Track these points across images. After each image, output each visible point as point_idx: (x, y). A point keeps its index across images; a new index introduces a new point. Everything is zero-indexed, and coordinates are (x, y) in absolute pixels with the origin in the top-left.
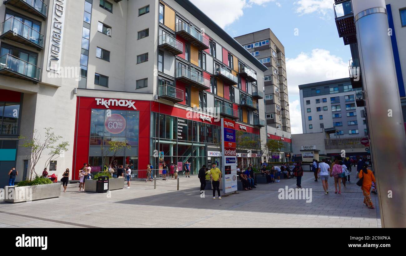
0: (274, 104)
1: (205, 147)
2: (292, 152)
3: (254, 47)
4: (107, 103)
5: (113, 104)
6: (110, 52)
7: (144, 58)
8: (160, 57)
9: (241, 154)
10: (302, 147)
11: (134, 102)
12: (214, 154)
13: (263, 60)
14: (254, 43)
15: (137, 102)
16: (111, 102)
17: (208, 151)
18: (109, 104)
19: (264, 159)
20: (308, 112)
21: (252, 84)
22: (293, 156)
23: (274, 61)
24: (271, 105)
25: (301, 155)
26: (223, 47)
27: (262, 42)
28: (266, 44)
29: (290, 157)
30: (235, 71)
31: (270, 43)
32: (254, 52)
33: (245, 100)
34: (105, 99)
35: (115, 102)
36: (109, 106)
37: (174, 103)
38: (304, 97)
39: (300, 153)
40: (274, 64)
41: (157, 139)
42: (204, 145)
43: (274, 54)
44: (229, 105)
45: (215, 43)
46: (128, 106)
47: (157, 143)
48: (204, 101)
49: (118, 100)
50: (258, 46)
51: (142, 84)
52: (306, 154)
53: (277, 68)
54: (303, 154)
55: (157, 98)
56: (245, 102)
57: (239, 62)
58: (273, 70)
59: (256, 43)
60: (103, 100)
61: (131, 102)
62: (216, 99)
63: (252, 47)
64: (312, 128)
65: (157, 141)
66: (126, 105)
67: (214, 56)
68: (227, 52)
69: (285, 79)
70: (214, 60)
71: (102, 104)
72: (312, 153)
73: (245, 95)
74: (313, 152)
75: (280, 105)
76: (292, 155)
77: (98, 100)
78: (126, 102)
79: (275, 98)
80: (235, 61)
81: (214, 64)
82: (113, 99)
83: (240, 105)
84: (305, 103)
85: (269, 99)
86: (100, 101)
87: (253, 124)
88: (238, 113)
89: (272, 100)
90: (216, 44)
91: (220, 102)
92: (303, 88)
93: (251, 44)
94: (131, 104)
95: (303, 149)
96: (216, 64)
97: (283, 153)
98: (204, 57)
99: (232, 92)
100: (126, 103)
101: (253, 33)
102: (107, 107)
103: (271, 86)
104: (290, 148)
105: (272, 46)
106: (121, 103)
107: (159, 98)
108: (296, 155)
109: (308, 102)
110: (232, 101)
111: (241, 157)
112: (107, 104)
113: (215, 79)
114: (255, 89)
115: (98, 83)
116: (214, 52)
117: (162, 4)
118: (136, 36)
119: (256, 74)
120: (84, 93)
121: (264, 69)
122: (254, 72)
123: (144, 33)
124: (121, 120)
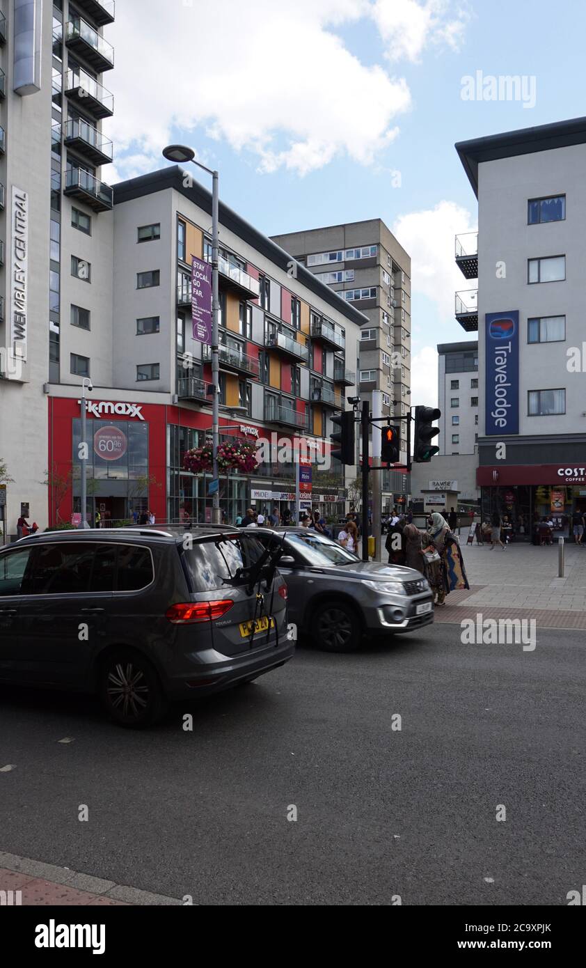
1: (248, 483)
2: (410, 494)
3: (343, 260)
4: (97, 408)
5: (106, 411)
6: (89, 311)
7: (151, 325)
8: (180, 321)
10: (431, 483)
11: (139, 408)
12: (260, 495)
13: (361, 292)
14: (345, 249)
15: (145, 408)
16: (103, 407)
17: (252, 490)
18: (100, 411)
19: (351, 506)
20: (452, 406)
21: (335, 356)
22: (410, 502)
23: (386, 294)
25: (422, 499)
26: (282, 287)
27: (361, 249)
28: (370, 256)
29: (404, 504)
30: (303, 333)
31: (379, 254)
32: (343, 272)
33: (320, 392)
34: (94, 401)
35: (109, 407)
36: (100, 414)
37: (201, 406)
38: (446, 373)
39: (421, 496)
40: (384, 302)
41: (177, 470)
42: (245, 479)
43: (386, 279)
44: (290, 402)
45: (269, 281)
46: (131, 413)
47: (177, 475)
48: (247, 399)
49: (115, 403)
50: (353, 258)
51: (149, 372)
52: (432, 499)
53: (391, 312)
54: (427, 498)
55: (176, 401)
56: (320, 396)
57: (312, 312)
58: (381, 315)
59: (348, 250)
60: (90, 402)
61: (135, 408)
62: (267, 393)
63: (340, 258)
64: (458, 442)
65: (176, 472)
66: (128, 413)
67: (266, 309)
68: (290, 295)
69: (406, 334)
70: (266, 316)
71: (90, 411)
72: (443, 497)
73: (319, 381)
74: (446, 495)
75: (390, 393)
76: (409, 499)
78: (126, 406)
79: (381, 378)
80: (305, 310)
81: (266, 323)
82: (106, 401)
83: (310, 401)
84: (449, 384)
85: (369, 379)
88: (306, 418)
89: (375, 382)
90: (271, 282)
91: (274, 397)
92: (447, 352)
93: (337, 252)
94: (136, 411)
95: (432, 488)
96: (269, 322)
97: (391, 494)
98: (248, 311)
99: (296, 375)
100: (127, 408)
101: (343, 226)
102: (98, 415)
103: (374, 352)
104: (406, 486)
105: (385, 262)
106: (120, 408)
107: (179, 399)
108: (416, 500)
109: (455, 384)
110: (295, 395)
112: (98, 411)
113: (266, 353)
114: (339, 365)
115: (74, 371)
116: (266, 299)
117: (182, 221)
118: (134, 281)
119: (343, 333)
120: (57, 391)
121: (359, 321)
122: (340, 329)
123: (151, 278)
124: (119, 438)
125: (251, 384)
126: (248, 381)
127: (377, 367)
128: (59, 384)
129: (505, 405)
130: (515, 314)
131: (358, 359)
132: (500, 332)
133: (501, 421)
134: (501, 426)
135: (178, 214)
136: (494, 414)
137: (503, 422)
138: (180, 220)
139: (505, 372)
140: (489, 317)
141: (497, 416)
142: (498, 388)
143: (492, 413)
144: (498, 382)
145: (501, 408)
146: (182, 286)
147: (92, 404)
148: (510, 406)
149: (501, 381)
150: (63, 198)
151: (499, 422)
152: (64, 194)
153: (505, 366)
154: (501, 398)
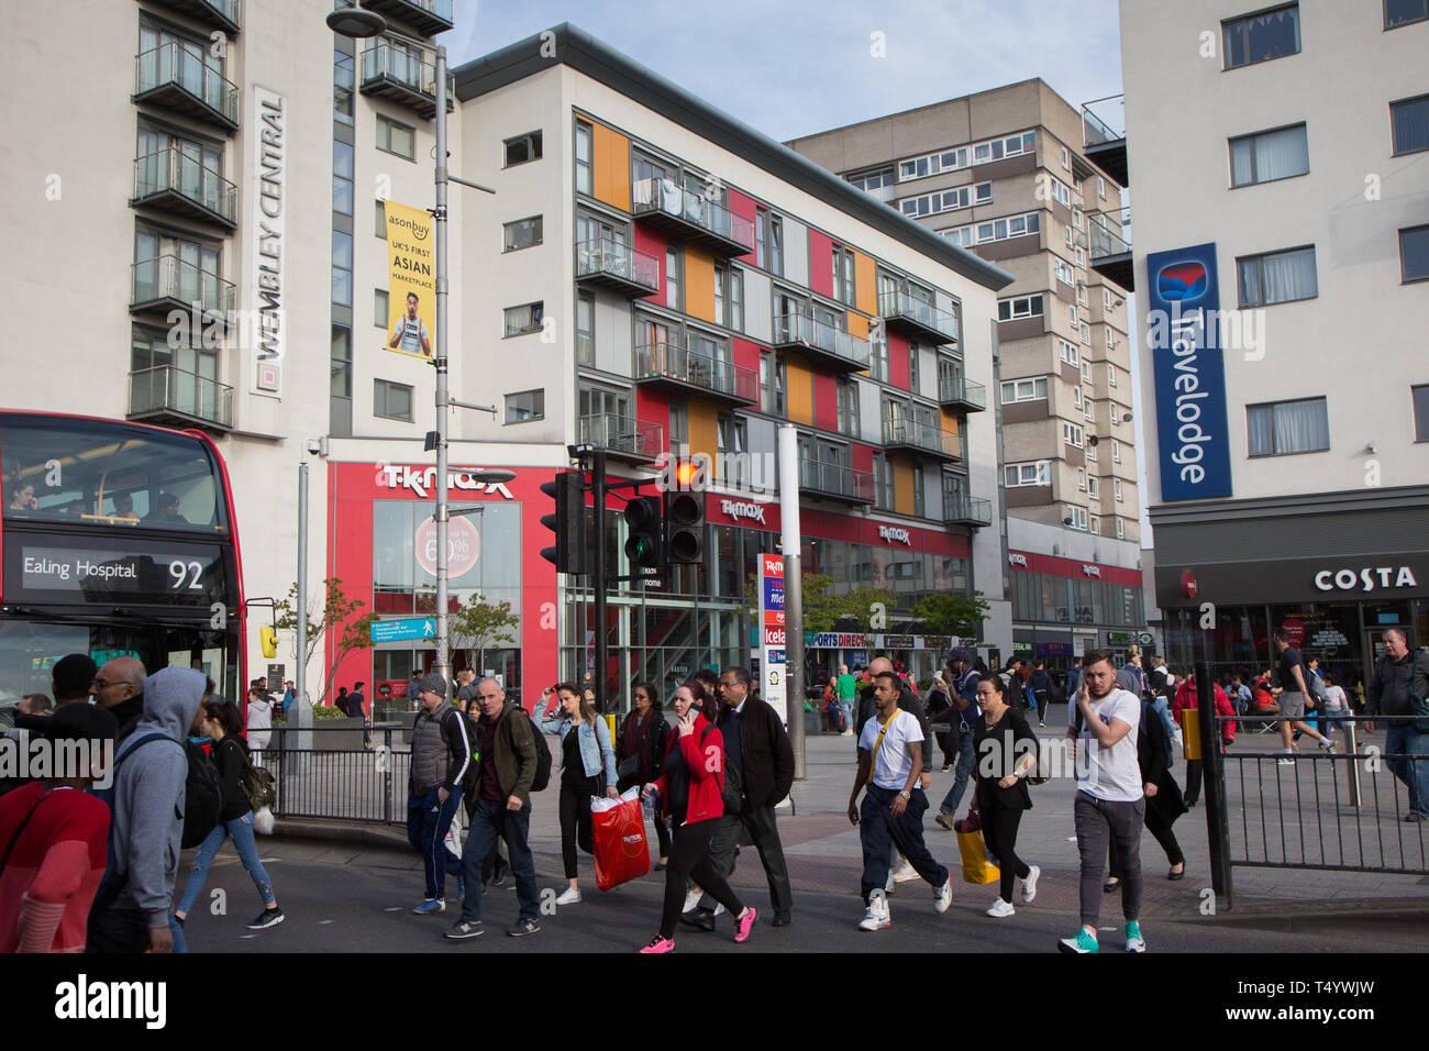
0: (1051, 422)
3: (969, 165)
4: (420, 480)
7: (527, 318)
9: (885, 637)
13: (1009, 223)
14: (971, 143)
16: (433, 477)
18: (427, 485)
21: (939, 354)
23: (1062, 223)
24: (1042, 425)
26: (810, 229)
27: (1004, 140)
28: (1022, 151)
30: (861, 313)
31: (1041, 144)
32: (970, 187)
34: (414, 467)
36: (425, 489)
40: (1058, 241)
41: (580, 592)
42: (738, 607)
43: (1057, 197)
44: (837, 451)
45: (780, 218)
46: (487, 486)
47: (582, 602)
48: (738, 448)
49: (454, 467)
50: (989, 159)
53: (1074, 256)
57: (881, 271)
58: (1052, 266)
59: (978, 145)
60: (407, 469)
63: (963, 160)
65: (578, 598)
67: (777, 271)
68: (829, 242)
70: (775, 286)
71: (406, 485)
73: (905, 405)
75: (1084, 421)
77: (392, 471)
79: (1057, 393)
80: (865, 269)
81: (777, 298)
83: (883, 444)
85: (1027, 397)
86: (398, 474)
87: (941, 519)
89: (1044, 401)
90: (786, 220)
93: (956, 150)
96: (783, 297)
98: (736, 279)
99: (850, 395)
101: (967, 99)
102: (422, 493)
103: (1041, 340)
104: (1131, 611)
105: (1051, 160)
106: (464, 477)
110: (849, 436)
111: (882, 647)
112: (422, 484)
113: (781, 357)
114: (950, 370)
115: (382, 411)
116: (775, 255)
117: (583, 121)
118: (500, 238)
119: (957, 305)
120: (344, 451)
121: (995, 281)
122: (949, 301)
123: (527, 232)
124: (465, 533)
125: (745, 419)
126: (739, 413)
127: (1049, 372)
128: (352, 437)
129: (1198, 438)
130: (1207, 252)
131: (995, 359)
132: (1180, 290)
133: (1193, 470)
134: (1194, 480)
135: (575, 109)
136: (1178, 457)
137: (1197, 474)
138: (579, 121)
139: (1195, 370)
140: (1154, 260)
141: (1184, 460)
142: (1183, 402)
143: (1174, 455)
144: (1182, 391)
145: (1191, 444)
146: (587, 242)
147: (411, 472)
148: (1209, 438)
149: (1188, 389)
150: (359, 100)
151: (1188, 473)
152: (362, 92)
153: (1194, 357)
154: (1189, 423)
